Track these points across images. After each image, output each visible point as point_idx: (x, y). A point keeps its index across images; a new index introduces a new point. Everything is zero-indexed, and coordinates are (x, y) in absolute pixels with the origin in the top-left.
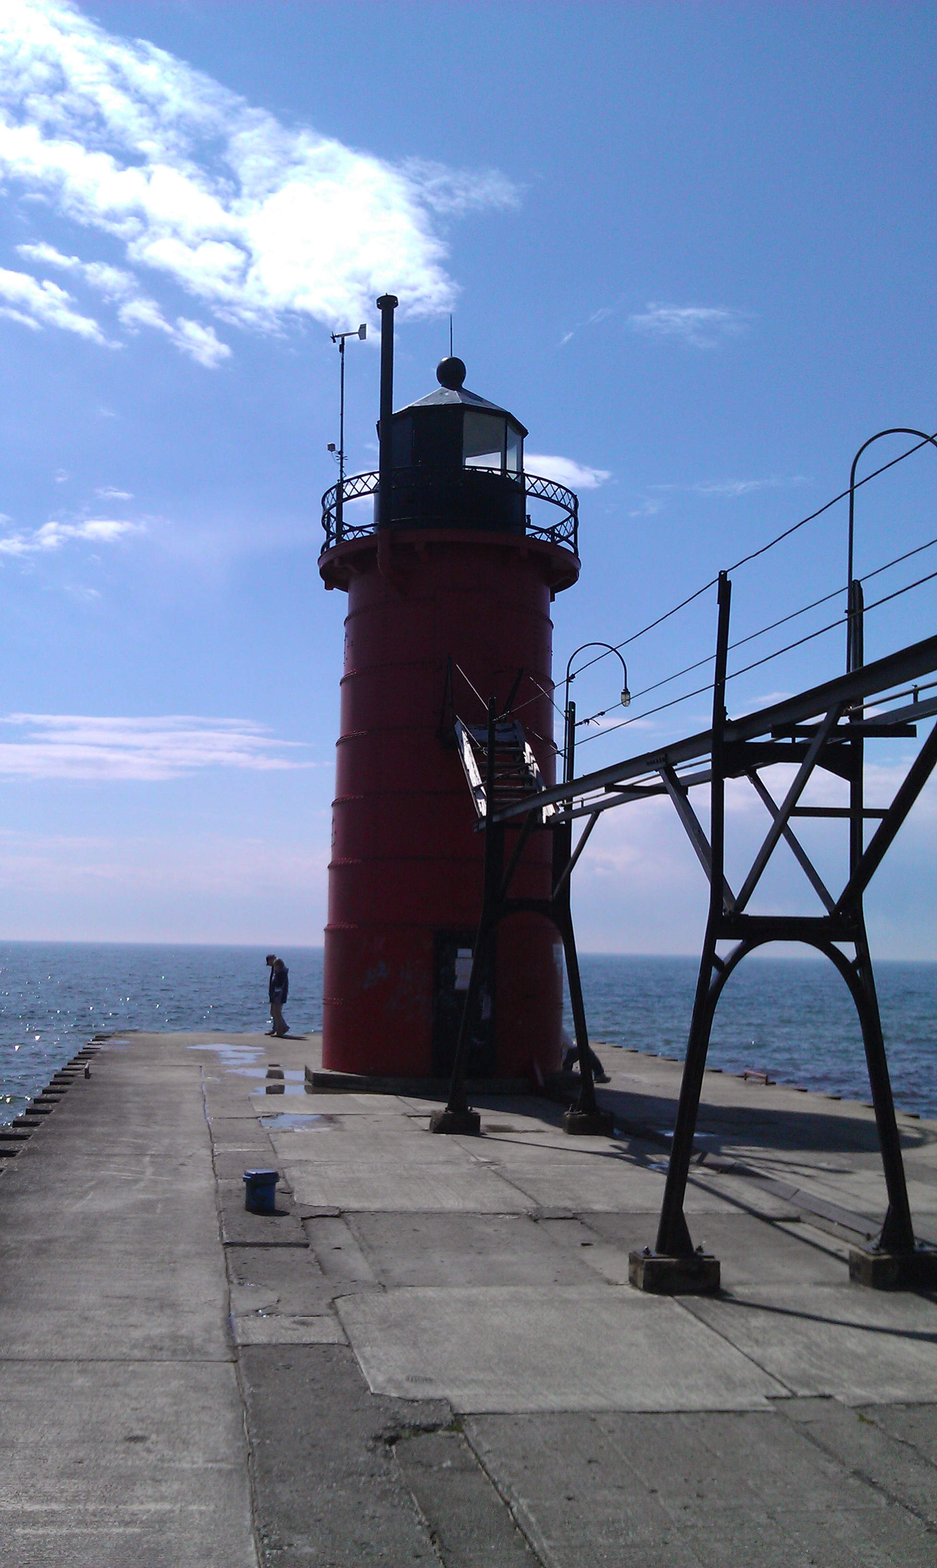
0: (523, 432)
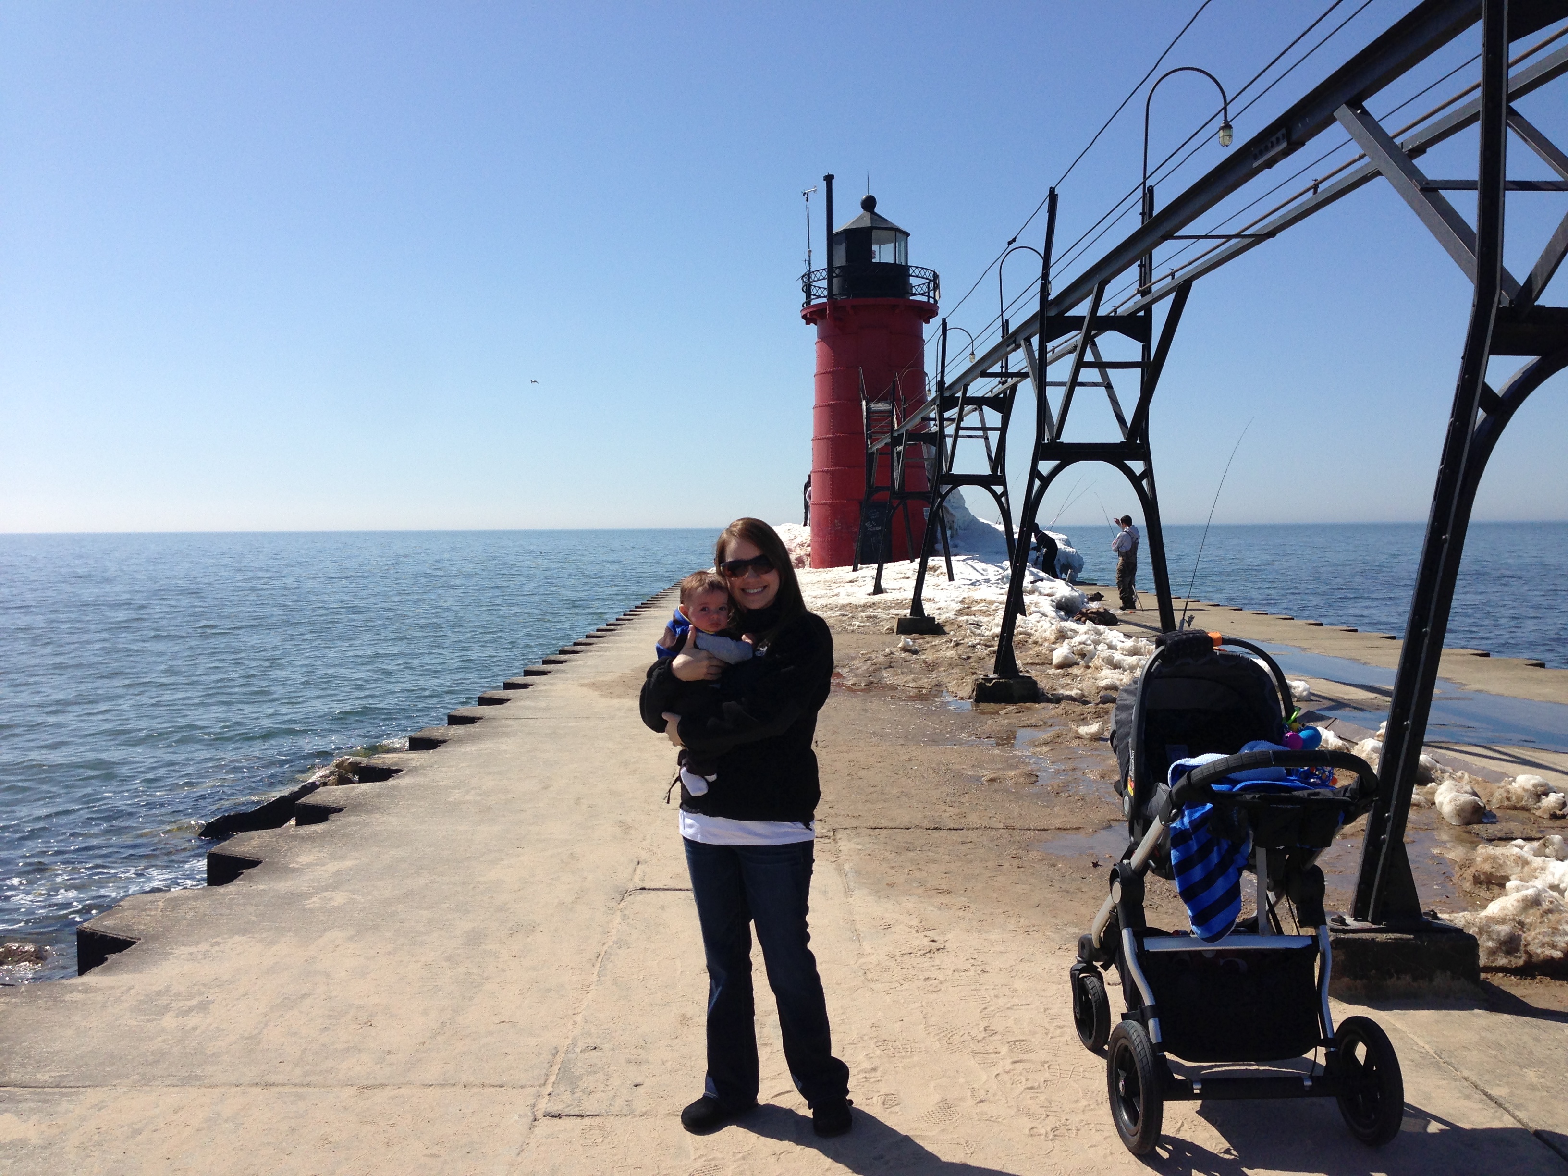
0: (908, 235)
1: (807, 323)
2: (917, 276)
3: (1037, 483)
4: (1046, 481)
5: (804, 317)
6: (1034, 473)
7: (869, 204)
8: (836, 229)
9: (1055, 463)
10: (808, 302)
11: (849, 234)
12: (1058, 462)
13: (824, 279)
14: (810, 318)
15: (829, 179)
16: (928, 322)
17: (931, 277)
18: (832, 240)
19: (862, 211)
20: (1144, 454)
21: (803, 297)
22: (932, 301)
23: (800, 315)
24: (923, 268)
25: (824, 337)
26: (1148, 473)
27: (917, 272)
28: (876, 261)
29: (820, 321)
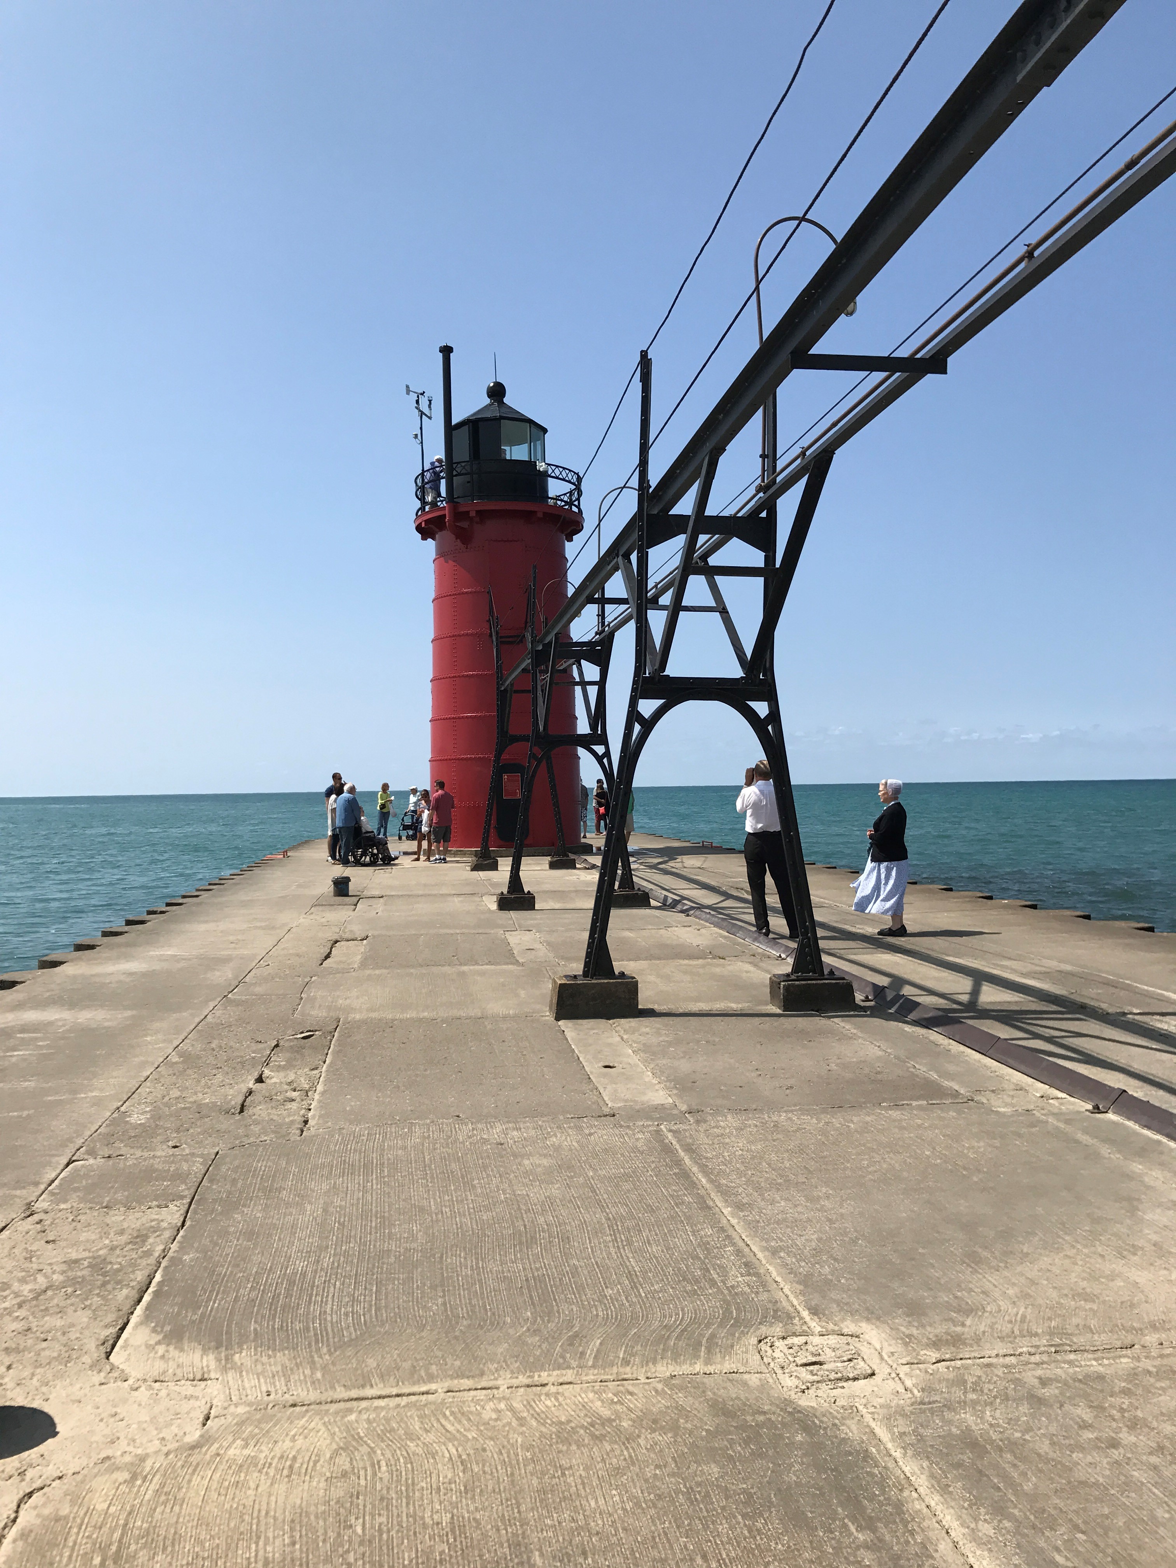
0: (545, 431)
1: (424, 538)
2: (557, 478)
3: (637, 728)
4: (649, 725)
5: (419, 529)
6: (633, 715)
7: (497, 392)
8: (455, 420)
9: (660, 702)
10: (422, 508)
11: (473, 424)
12: (662, 701)
14: (425, 530)
15: (446, 351)
16: (570, 540)
17: (575, 480)
18: (449, 430)
19: (487, 401)
20: (770, 694)
21: (418, 504)
22: (575, 509)
23: (414, 526)
24: (564, 468)
25: (442, 554)
26: (774, 716)
27: (557, 472)
28: (508, 457)
29: (437, 533)
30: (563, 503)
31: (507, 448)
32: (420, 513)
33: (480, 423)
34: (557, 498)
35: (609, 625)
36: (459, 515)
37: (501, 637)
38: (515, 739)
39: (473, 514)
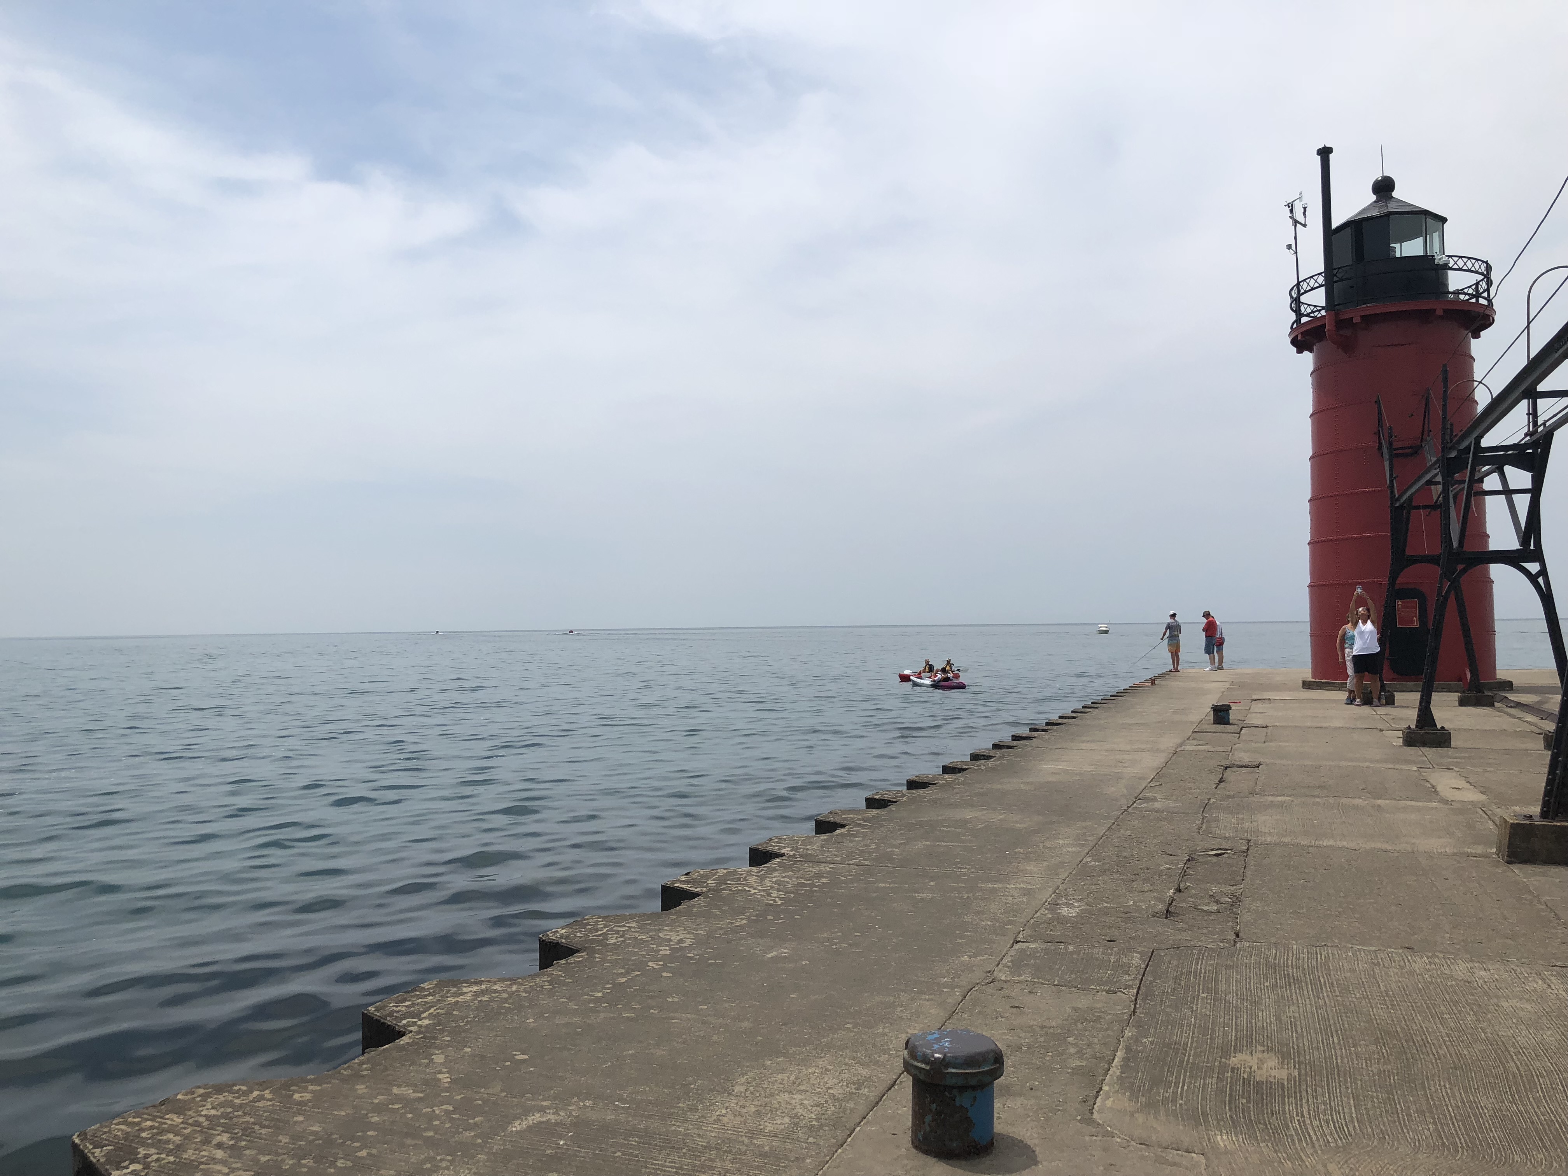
0: (1444, 220)
1: (1300, 351)
5: (1294, 342)
7: (1384, 186)
8: (1335, 223)
10: (1298, 321)
11: (1355, 225)
13: (1321, 286)
14: (1302, 343)
15: (1325, 153)
16: (1478, 337)
17: (1483, 269)
18: (1329, 234)
19: (1373, 198)
21: (1293, 317)
22: (1482, 301)
23: (1288, 340)
25: (1320, 374)
27: (1461, 263)
28: (1398, 255)
29: (1314, 344)
30: (1467, 297)
31: (1397, 246)
32: (1295, 326)
33: (1364, 223)
34: (1458, 292)
35: (1544, 424)
36: (1341, 324)
37: (1396, 449)
38: (1414, 560)
39: (1357, 320)
